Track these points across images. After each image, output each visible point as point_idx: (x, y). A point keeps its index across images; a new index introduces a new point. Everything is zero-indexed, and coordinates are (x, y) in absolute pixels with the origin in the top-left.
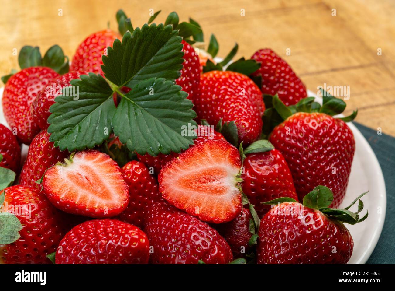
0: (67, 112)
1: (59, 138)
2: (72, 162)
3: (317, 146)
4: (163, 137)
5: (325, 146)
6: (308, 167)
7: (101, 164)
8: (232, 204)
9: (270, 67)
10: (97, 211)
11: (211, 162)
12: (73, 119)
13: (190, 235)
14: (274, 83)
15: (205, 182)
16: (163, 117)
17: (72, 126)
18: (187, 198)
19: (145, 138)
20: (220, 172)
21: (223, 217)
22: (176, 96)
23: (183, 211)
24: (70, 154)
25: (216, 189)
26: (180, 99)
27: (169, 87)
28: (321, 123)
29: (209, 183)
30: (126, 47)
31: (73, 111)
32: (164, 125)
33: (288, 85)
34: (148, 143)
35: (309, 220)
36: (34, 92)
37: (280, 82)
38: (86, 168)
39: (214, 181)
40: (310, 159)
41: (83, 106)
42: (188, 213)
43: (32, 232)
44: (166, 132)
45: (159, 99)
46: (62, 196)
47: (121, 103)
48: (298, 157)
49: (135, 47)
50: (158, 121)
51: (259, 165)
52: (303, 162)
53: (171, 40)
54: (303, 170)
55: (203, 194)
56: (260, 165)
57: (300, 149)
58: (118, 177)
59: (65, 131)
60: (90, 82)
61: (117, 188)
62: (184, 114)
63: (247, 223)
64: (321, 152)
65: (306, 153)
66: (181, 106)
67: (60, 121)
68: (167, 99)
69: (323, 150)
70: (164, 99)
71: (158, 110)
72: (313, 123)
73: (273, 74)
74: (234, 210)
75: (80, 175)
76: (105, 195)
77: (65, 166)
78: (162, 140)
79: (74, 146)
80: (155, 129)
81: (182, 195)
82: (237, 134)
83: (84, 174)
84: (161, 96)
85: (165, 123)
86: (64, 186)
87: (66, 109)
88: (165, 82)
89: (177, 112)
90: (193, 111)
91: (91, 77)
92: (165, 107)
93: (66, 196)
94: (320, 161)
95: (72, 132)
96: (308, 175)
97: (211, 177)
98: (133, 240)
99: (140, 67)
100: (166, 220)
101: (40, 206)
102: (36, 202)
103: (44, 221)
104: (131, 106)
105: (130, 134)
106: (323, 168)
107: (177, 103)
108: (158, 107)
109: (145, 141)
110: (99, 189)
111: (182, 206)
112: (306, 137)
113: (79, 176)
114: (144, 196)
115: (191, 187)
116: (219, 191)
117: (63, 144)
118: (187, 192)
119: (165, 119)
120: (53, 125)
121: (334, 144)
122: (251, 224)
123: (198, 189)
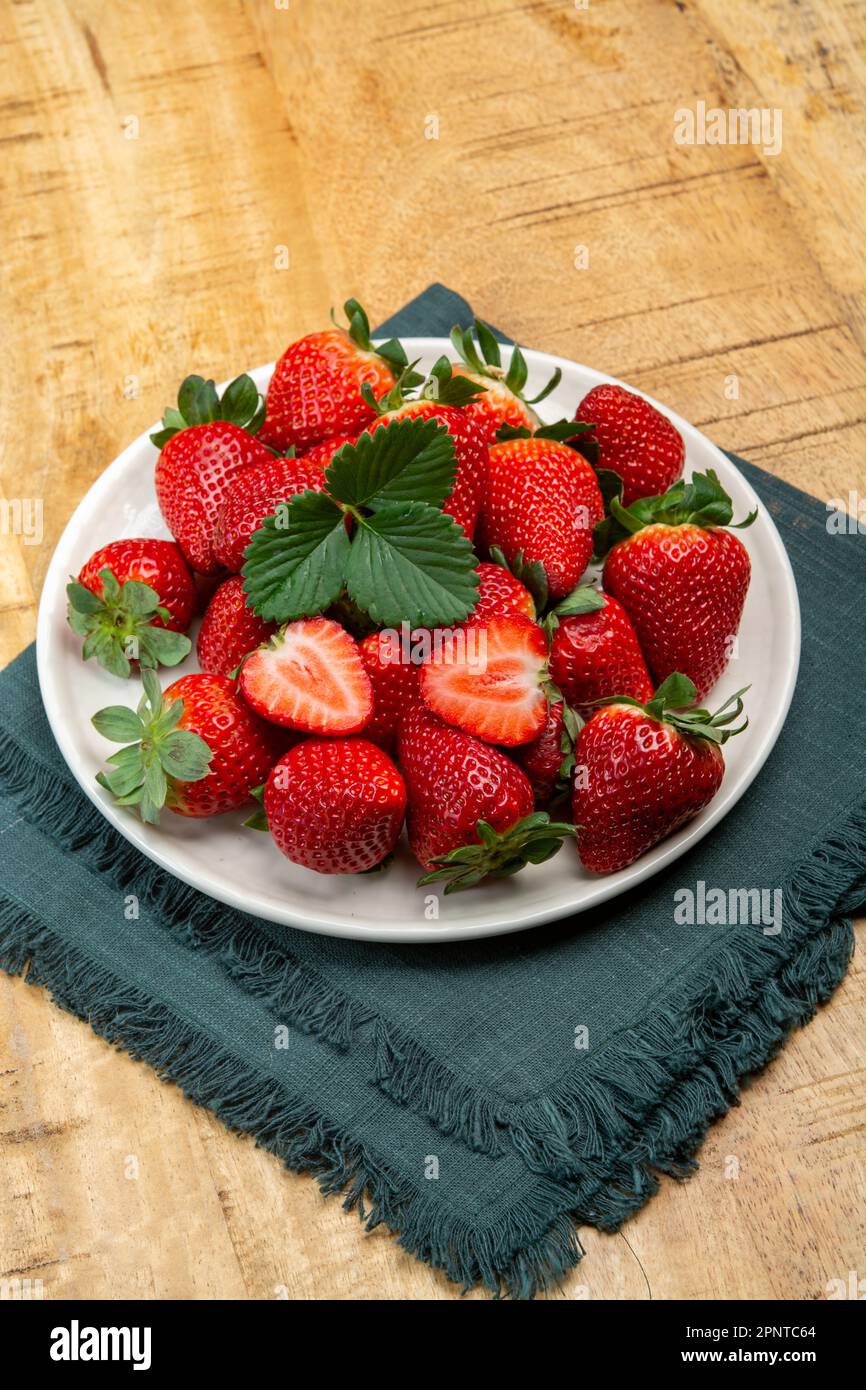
0: (271, 556)
1: (263, 601)
2: (282, 640)
3: (680, 590)
4: (426, 600)
5: (693, 590)
6: (664, 624)
7: (328, 641)
8: (532, 716)
9: (613, 424)
10: (325, 729)
11: (500, 651)
12: (281, 567)
13: (466, 774)
14: (620, 449)
15: (490, 683)
16: (423, 564)
17: (281, 579)
18: (464, 708)
19: (397, 601)
20: (514, 666)
21: (519, 737)
22: (445, 532)
23: (458, 729)
24: (279, 627)
25: (508, 693)
26: (451, 538)
27: (434, 518)
28: (689, 551)
29: (498, 684)
30: (364, 455)
31: (281, 555)
32: (428, 578)
33: (645, 449)
34: (402, 609)
35: (651, 744)
36: (210, 481)
37: (631, 447)
38: (305, 651)
39: (504, 679)
40: (668, 612)
41: (296, 545)
42: (465, 731)
43: (227, 759)
44: (430, 590)
45: (420, 534)
46: (271, 707)
47: (359, 535)
48: (648, 607)
49: (378, 454)
50: (418, 571)
51: (580, 634)
52: (656, 616)
53: (435, 441)
54: (658, 630)
55: (489, 702)
56: (582, 635)
57: (650, 595)
58: (354, 667)
59: (271, 588)
60: (308, 506)
61: (355, 688)
62: (459, 561)
63: (558, 738)
64: (686, 601)
65: (662, 602)
66: (454, 548)
67: (261, 572)
68: (432, 536)
69: (689, 597)
70: (426, 536)
71: (416, 552)
72: (675, 551)
73: (619, 435)
74: (536, 726)
75: (296, 663)
76: (337, 701)
77: (273, 650)
78: (425, 605)
79: (285, 614)
80: (413, 585)
81: (454, 703)
82: (546, 583)
83: (302, 662)
84: (419, 531)
85: (429, 574)
86: (272, 687)
87: (269, 553)
88: (427, 510)
89: (449, 558)
90: (473, 556)
91: (308, 497)
92: (428, 549)
93: (278, 707)
94: (685, 616)
95: (281, 591)
96: (665, 638)
97: (501, 675)
98: (380, 792)
99: (387, 480)
100: (432, 743)
101: (237, 717)
102: (231, 710)
103: (244, 741)
104: (374, 538)
105: (373, 595)
106: (688, 627)
107: (447, 543)
108: (418, 547)
109: (398, 606)
110: (328, 692)
111: (455, 721)
112: (663, 574)
113: (295, 666)
114: (398, 689)
115: (470, 692)
116: (512, 695)
117: (269, 611)
118: (462, 698)
119: (429, 568)
120: (249, 579)
121: (709, 585)
122: (565, 740)
123: (481, 693)
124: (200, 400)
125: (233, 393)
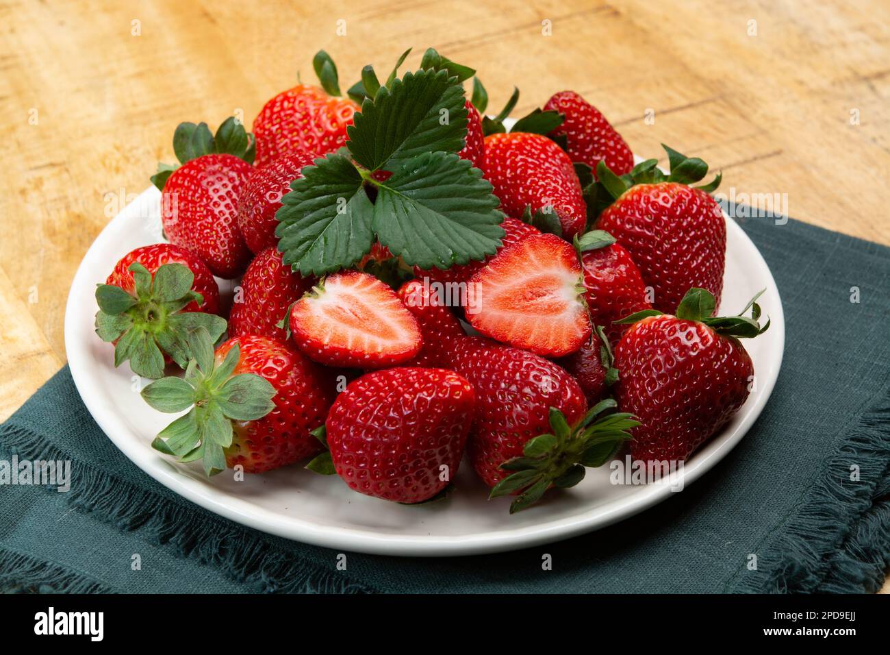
0: (302, 217)
1: (298, 258)
2: (323, 290)
3: (675, 232)
4: (455, 241)
5: (687, 232)
6: (665, 265)
7: (367, 289)
8: (575, 326)
9: (577, 119)
10: (382, 356)
11: (536, 269)
12: (312, 226)
13: (528, 375)
14: (585, 143)
15: (531, 299)
16: (447, 211)
17: (313, 237)
18: (510, 324)
19: (427, 245)
20: (551, 281)
21: (566, 346)
22: (466, 176)
23: (507, 344)
24: (318, 280)
25: (550, 306)
26: (472, 181)
27: (454, 164)
28: (676, 197)
29: (539, 300)
30: (382, 110)
31: (311, 215)
32: (451, 222)
33: (605, 145)
34: (433, 251)
35: (692, 337)
36: (220, 194)
37: (595, 142)
38: (348, 298)
39: (544, 295)
40: (667, 253)
41: (324, 207)
42: (519, 346)
43: (287, 398)
44: (456, 231)
45: (440, 182)
46: (326, 341)
47: (380, 196)
48: (648, 251)
49: (395, 108)
50: (443, 218)
51: (598, 268)
52: (657, 258)
53: (448, 92)
54: (659, 271)
55: (533, 316)
56: (599, 268)
57: (651, 239)
58: (396, 307)
59: (302, 247)
60: (331, 168)
61: (401, 322)
62: (481, 201)
63: (598, 353)
64: (682, 241)
65: (660, 244)
66: (475, 190)
67: (294, 232)
68: (453, 182)
69: (684, 237)
70: (447, 183)
71: (439, 200)
72: (664, 198)
73: (583, 131)
74: (580, 335)
75: (340, 308)
76: (386, 333)
77: (316, 298)
78: (454, 245)
79: (323, 267)
80: (440, 230)
81: (501, 320)
82: (560, 224)
83: (346, 306)
84: (442, 179)
85: (453, 218)
86: (324, 326)
87: (301, 213)
88: (446, 157)
89: (470, 200)
90: (494, 196)
91: (331, 161)
92: (451, 195)
93: (332, 340)
94: (682, 254)
95: (315, 246)
96: (667, 277)
97: (541, 291)
98: (454, 388)
99: (403, 139)
100: (485, 360)
101: (292, 360)
102: (285, 354)
103: (300, 381)
104: (396, 200)
105: (404, 241)
106: (687, 264)
107: (468, 186)
108: (440, 196)
109: (429, 249)
110: (376, 326)
111: (504, 337)
112: (657, 219)
113: (338, 309)
114: (437, 331)
115: (513, 308)
116: (554, 309)
117: (304, 266)
118: (508, 315)
119: (455, 213)
120: (284, 239)
121: (699, 227)
122: (604, 354)
123: (524, 309)
124: (195, 141)
125: (225, 133)
